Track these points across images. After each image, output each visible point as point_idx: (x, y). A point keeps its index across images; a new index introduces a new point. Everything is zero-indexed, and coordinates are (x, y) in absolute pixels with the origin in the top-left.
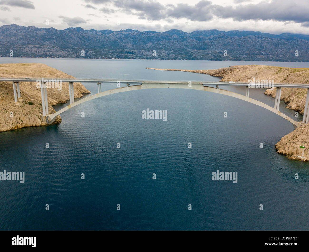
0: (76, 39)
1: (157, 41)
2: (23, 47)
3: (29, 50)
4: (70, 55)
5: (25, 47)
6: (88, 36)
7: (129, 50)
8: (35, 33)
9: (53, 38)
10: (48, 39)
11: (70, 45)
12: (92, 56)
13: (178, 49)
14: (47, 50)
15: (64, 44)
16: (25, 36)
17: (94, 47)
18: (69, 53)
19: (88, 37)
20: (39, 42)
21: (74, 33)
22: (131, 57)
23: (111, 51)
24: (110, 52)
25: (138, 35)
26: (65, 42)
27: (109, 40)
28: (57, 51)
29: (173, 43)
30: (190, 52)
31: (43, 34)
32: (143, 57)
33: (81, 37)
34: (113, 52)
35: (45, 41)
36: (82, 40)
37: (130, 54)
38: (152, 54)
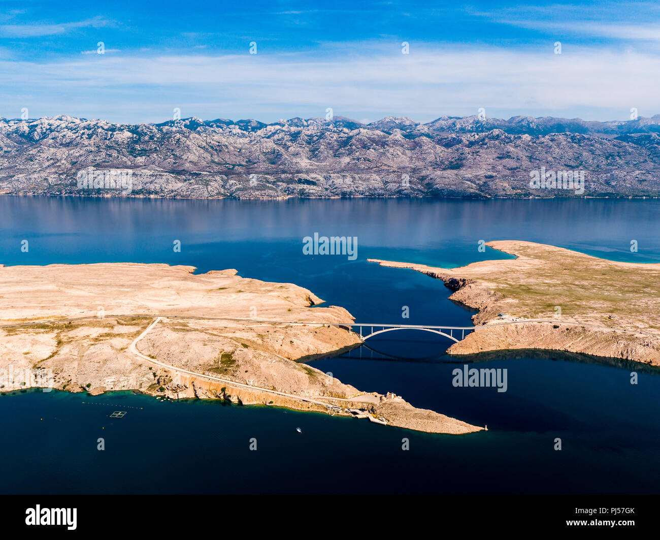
0: (196, 149)
4: (195, 191)
6: (219, 142)
7: (304, 176)
9: (151, 150)
10: (140, 152)
11: (187, 165)
14: (149, 180)
15: (175, 163)
16: (97, 147)
18: (193, 187)
19: (217, 144)
22: (312, 193)
23: (271, 178)
24: (269, 183)
26: (176, 157)
27: (260, 149)
28: (168, 182)
30: (428, 176)
31: (128, 139)
33: (204, 144)
34: (274, 182)
36: (207, 151)
37: (308, 186)
38: (351, 183)
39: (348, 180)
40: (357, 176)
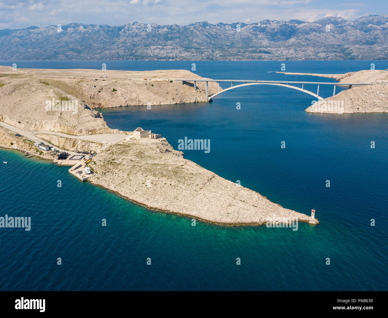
0: (202, 36)
1: (303, 35)
2: (146, 49)
3: (152, 52)
5: (148, 49)
6: (216, 33)
7: (264, 49)
8: (158, 31)
9: (176, 37)
10: (170, 38)
11: (195, 44)
12: (219, 58)
13: (332, 45)
14: (170, 51)
16: (148, 36)
17: (222, 46)
18: (193, 54)
19: (215, 33)
20: (161, 42)
21: (200, 29)
22: (266, 58)
23: (242, 50)
24: (240, 52)
25: (279, 28)
26: (189, 40)
27: (240, 36)
28: (180, 52)
29: (326, 37)
30: (348, 48)
31: (166, 32)
32: (282, 56)
33: (207, 34)
34: (244, 52)
35: (167, 41)
36: (208, 38)
37: (264, 54)
38: (294, 52)
39: (292, 51)
40: (298, 49)
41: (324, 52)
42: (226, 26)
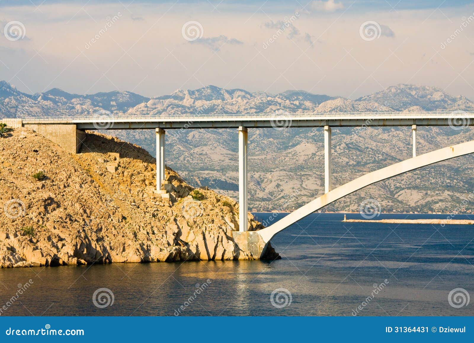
41: (416, 188)
42: (73, 100)
